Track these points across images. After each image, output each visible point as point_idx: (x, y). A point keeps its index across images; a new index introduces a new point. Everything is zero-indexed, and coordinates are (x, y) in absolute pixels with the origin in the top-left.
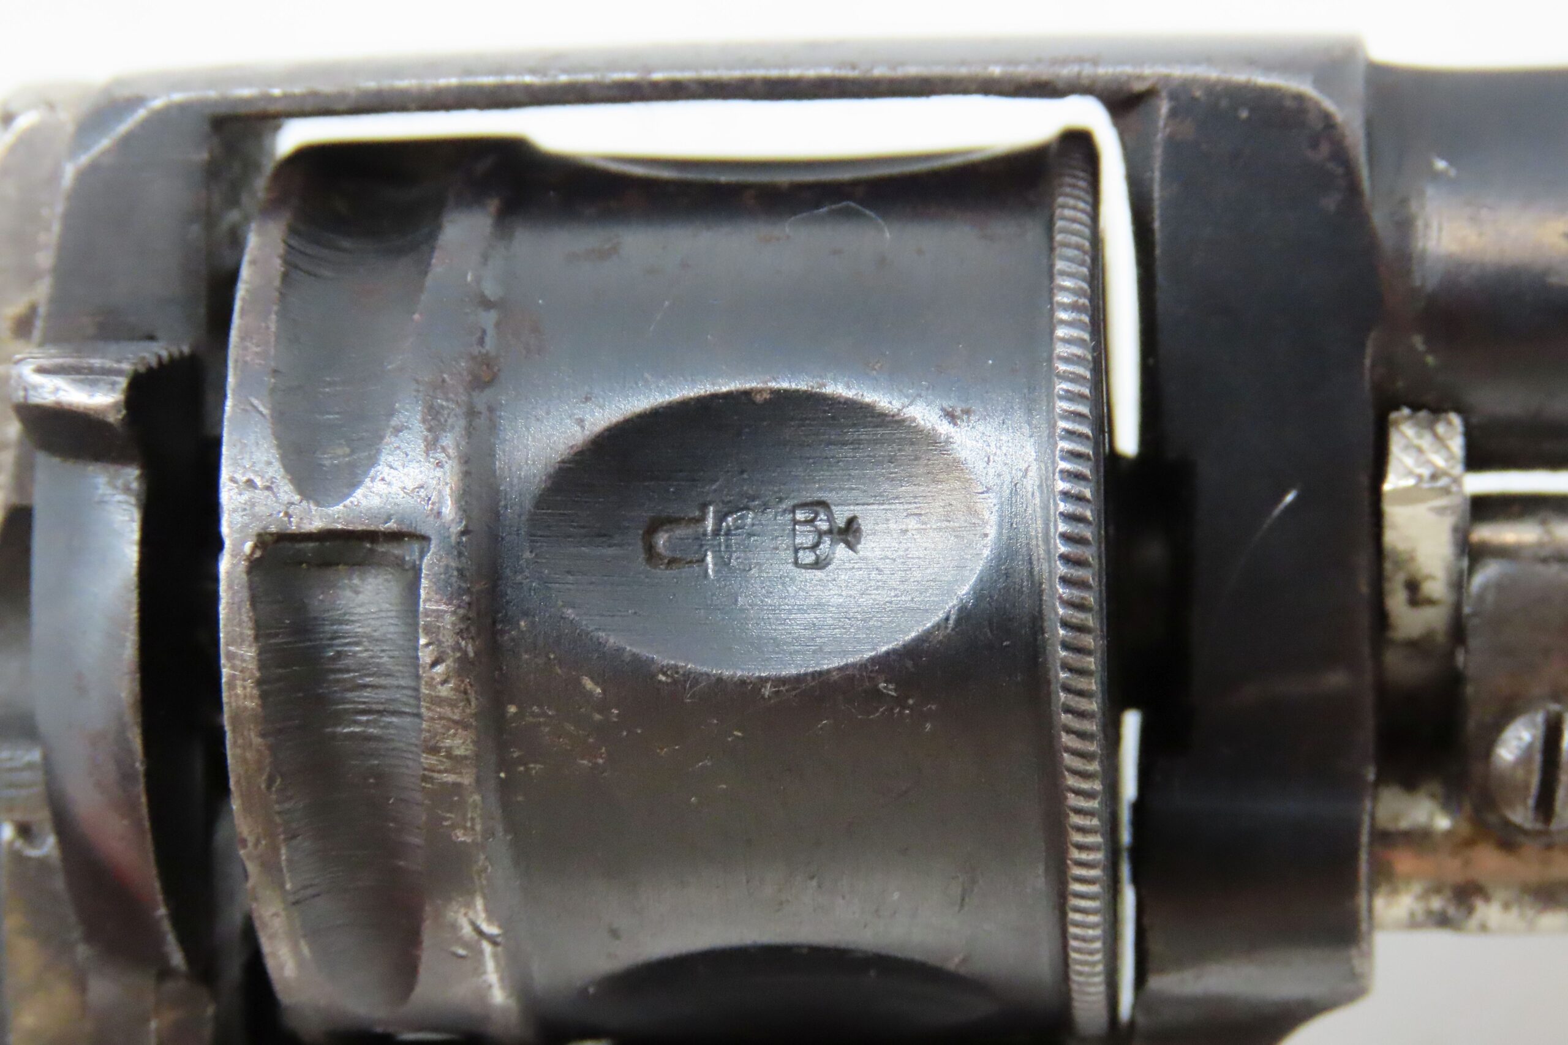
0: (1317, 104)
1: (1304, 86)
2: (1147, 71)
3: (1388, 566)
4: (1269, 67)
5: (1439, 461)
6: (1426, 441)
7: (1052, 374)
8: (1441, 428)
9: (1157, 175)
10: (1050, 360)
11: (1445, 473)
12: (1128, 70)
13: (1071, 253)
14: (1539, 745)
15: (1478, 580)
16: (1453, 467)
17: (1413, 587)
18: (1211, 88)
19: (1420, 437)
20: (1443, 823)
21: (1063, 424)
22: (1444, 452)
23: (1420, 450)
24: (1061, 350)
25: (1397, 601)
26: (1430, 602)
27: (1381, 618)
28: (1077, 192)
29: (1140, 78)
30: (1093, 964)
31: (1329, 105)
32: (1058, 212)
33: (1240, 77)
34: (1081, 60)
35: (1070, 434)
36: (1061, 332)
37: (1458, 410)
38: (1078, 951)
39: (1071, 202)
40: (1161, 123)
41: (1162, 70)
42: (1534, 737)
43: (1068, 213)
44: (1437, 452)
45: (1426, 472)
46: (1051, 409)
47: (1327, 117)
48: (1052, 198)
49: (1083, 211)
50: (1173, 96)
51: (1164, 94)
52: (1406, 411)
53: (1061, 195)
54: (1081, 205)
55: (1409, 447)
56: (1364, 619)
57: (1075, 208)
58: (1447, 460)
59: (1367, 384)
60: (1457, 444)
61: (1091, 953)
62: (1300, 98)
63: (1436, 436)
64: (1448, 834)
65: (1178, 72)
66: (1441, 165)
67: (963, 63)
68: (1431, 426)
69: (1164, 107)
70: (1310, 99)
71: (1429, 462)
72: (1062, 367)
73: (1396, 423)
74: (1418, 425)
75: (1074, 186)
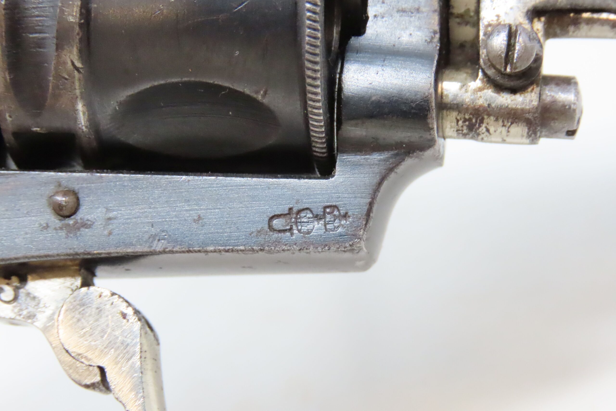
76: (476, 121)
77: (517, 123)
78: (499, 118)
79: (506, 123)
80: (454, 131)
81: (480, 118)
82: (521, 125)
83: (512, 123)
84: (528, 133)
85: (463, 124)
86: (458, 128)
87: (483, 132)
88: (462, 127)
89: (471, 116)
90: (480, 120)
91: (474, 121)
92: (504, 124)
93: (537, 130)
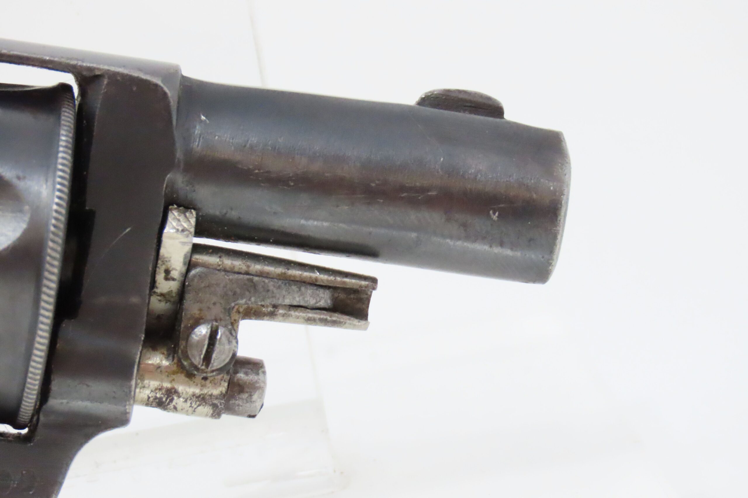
0: (162, 88)
1: (157, 81)
2: (101, 67)
3: (160, 262)
4: (146, 73)
5: (185, 225)
6: (182, 218)
7: (56, 169)
8: (188, 214)
9: (99, 106)
10: (56, 164)
11: (187, 230)
12: (95, 65)
13: (66, 128)
14: (208, 335)
15: (193, 272)
16: (191, 228)
17: (167, 272)
18: (123, 76)
19: (180, 216)
20: (165, 363)
21: (58, 187)
22: (188, 223)
23: (179, 220)
24: (60, 161)
25: (160, 277)
26: (174, 279)
27: (153, 284)
28: (70, 107)
29: (98, 69)
30: (35, 385)
31: (166, 89)
32: (63, 113)
33: (136, 74)
34: (77, 60)
35: (59, 190)
36: (61, 155)
37: (194, 209)
38: (31, 378)
39: (68, 110)
40: (103, 87)
41: (106, 67)
42: (207, 332)
43: (66, 114)
44: (185, 222)
45: (180, 229)
46: (54, 181)
47: (165, 94)
48: (60, 109)
49: (71, 114)
50: (109, 78)
51: (106, 76)
52: (175, 206)
53: (64, 107)
54: (71, 112)
55: (175, 218)
56: (149, 280)
57: (69, 113)
58: (188, 226)
59: (163, 193)
60: (193, 221)
61: (35, 380)
62: (156, 85)
63: (186, 216)
64: (167, 367)
65: (113, 69)
66: (203, 118)
67: (35, 54)
68: (184, 213)
69: (106, 81)
70: (160, 86)
71: (182, 225)
72: (60, 167)
73: (171, 210)
74: (180, 211)
75: (69, 105)
76: (166, 400)
77: (204, 406)
78: (188, 400)
79: (193, 405)
80: (143, 404)
81: (171, 398)
82: (207, 408)
83: (199, 405)
84: (212, 414)
85: (154, 400)
86: (148, 403)
87: (170, 408)
88: (152, 402)
89: (162, 396)
90: (170, 400)
91: (164, 399)
92: (191, 405)
93: (221, 413)
